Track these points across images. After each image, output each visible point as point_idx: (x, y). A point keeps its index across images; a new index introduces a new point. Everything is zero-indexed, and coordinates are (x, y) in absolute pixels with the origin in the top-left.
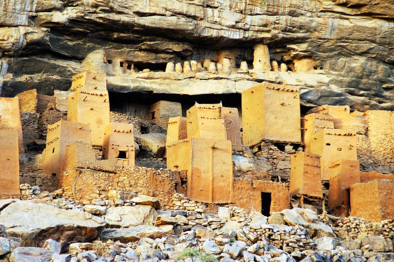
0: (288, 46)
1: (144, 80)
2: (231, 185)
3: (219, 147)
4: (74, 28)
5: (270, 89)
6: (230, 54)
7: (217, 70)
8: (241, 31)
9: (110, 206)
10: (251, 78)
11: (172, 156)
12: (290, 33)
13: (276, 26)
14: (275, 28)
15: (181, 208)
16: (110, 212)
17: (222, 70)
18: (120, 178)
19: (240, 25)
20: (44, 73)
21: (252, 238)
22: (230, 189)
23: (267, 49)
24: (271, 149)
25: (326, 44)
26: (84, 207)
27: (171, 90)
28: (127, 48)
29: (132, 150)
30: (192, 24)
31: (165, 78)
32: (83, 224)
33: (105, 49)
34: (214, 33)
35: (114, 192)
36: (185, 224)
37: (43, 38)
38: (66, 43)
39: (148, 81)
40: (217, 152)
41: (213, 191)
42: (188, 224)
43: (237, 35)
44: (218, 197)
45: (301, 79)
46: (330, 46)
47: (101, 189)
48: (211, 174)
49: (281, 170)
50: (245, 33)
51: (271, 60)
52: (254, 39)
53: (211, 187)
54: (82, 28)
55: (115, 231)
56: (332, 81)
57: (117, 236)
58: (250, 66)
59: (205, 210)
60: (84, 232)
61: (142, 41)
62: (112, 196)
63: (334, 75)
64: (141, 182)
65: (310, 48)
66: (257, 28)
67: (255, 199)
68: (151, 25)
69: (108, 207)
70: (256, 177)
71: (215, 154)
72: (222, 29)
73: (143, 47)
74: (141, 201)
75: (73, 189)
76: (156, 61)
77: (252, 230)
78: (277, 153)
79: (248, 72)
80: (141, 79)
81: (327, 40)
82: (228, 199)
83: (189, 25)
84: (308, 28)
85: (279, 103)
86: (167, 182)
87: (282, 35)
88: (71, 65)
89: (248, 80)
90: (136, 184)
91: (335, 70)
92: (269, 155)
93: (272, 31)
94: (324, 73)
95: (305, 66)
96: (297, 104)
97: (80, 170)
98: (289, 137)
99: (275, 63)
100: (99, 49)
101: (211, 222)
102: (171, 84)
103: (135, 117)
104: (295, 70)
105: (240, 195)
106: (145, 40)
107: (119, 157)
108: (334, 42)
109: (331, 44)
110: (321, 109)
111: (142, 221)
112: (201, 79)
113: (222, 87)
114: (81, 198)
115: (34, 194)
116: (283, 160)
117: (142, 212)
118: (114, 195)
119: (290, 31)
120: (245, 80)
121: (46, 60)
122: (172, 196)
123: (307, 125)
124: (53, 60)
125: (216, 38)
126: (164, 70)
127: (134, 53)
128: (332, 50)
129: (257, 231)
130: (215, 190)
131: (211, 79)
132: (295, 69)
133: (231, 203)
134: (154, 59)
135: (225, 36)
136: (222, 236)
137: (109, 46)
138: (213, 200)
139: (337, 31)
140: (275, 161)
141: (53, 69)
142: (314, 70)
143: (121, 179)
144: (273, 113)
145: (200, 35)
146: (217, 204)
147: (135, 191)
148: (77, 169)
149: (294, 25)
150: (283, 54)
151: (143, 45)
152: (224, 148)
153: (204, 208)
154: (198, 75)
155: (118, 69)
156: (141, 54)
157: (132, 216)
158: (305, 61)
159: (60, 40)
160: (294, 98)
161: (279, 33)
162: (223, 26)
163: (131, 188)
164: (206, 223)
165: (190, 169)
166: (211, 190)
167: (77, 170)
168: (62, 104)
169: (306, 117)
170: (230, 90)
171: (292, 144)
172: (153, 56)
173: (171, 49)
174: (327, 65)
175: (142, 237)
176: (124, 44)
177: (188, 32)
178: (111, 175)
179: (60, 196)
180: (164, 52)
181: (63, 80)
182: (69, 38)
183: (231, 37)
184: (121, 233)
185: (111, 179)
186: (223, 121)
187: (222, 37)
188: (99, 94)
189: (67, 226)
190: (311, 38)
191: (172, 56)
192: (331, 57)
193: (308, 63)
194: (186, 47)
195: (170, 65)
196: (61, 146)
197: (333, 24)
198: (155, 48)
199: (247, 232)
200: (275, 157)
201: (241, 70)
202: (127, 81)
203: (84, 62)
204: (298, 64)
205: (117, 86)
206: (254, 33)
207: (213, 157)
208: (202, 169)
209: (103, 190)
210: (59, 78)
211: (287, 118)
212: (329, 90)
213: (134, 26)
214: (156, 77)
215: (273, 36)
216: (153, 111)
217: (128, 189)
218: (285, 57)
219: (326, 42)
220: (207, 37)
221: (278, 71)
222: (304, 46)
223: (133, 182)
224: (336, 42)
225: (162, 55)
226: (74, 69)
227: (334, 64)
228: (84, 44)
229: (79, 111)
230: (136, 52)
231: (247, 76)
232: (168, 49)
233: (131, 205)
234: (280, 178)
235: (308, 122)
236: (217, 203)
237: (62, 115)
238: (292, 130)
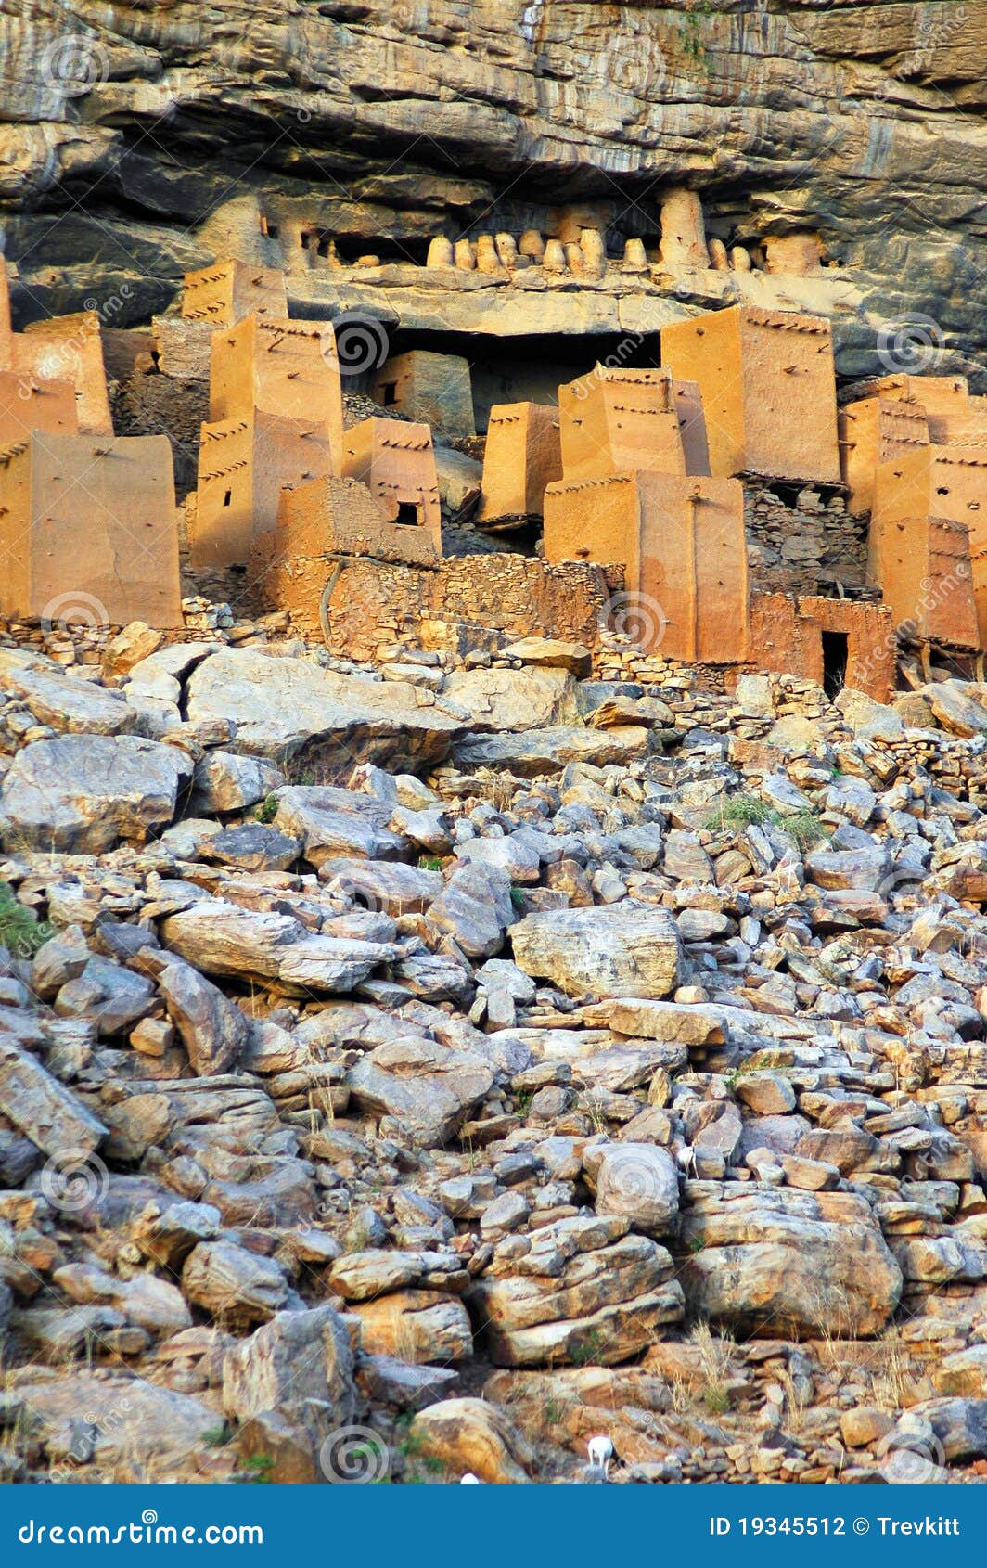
0: (756, 197)
1: (369, 287)
2: (744, 609)
3: (712, 499)
4: (187, 130)
5: (756, 324)
6: (592, 214)
7: (567, 263)
8: (635, 149)
9: (454, 669)
10: (657, 289)
11: (564, 521)
12: (765, 159)
13: (731, 136)
14: (725, 144)
15: (624, 675)
16: (455, 685)
17: (582, 262)
18: (451, 584)
19: (634, 131)
20: (99, 262)
21: (884, 769)
22: (743, 622)
23: (697, 204)
24: (763, 501)
25: (860, 194)
26: (383, 668)
27: (447, 319)
28: (321, 192)
29: (434, 502)
30: (508, 125)
31: (429, 285)
32: (415, 721)
33: (263, 195)
34: (564, 155)
35: (442, 625)
36: (666, 725)
37: (105, 157)
38: (158, 174)
39: (381, 290)
40: (704, 513)
41: (697, 626)
42: (672, 725)
43: (624, 162)
44: (709, 644)
45: (790, 295)
46: (868, 199)
47: (401, 616)
48: (691, 577)
49: (792, 562)
50: (644, 157)
51: (709, 236)
52: (668, 174)
53: (691, 615)
54: (209, 132)
55: (489, 740)
56: (869, 303)
57: (497, 757)
58: (654, 254)
59: (692, 684)
60: (416, 743)
61: (364, 174)
62: (434, 639)
63: (876, 283)
64: (512, 597)
65: (815, 204)
66: (678, 142)
67: (807, 652)
68: (399, 128)
69: (447, 671)
70: (769, 584)
71: (700, 518)
72: (585, 143)
73: (366, 191)
74: (540, 656)
75: (322, 615)
76: (397, 231)
77: (882, 746)
78: (780, 514)
79: (649, 271)
80: (360, 287)
81: (862, 181)
82: (736, 651)
83: (499, 130)
84: (813, 145)
85: (779, 366)
86: (581, 599)
87: (745, 164)
88: (171, 241)
89: (649, 293)
90: (497, 602)
91: (880, 271)
92: (756, 520)
93: (719, 150)
94: (849, 276)
95: (800, 256)
96: (824, 370)
97: (340, 560)
98: (809, 468)
99: (719, 247)
100: (245, 195)
101: (737, 719)
102: (446, 302)
103: (365, 400)
104: (770, 268)
105: (767, 639)
106: (374, 171)
107: (399, 520)
108: (880, 188)
109: (872, 193)
110: (887, 384)
111: (548, 713)
112: (526, 290)
113: (584, 313)
114: (346, 642)
115: (219, 628)
116: (798, 535)
117: (544, 688)
118: (440, 635)
119: (768, 153)
120: (643, 296)
121: (102, 224)
122: (593, 639)
123: (855, 432)
124: (121, 226)
125: (569, 168)
126: (423, 263)
127: (338, 207)
128: (874, 211)
129: (893, 747)
130: (702, 624)
131: (552, 289)
132: (771, 264)
133: (746, 663)
134: (393, 226)
135: (592, 163)
136: (806, 762)
137: (272, 184)
138: (697, 653)
139: (891, 155)
140: (775, 536)
141: (121, 251)
142: (820, 267)
143: (454, 587)
144: (766, 397)
145: (527, 158)
146: (707, 665)
147: (494, 624)
148: (334, 556)
149: (778, 135)
150: (736, 220)
151: (367, 185)
152: (723, 500)
153: (691, 677)
154: (518, 275)
155: (297, 254)
156: (360, 211)
157: (521, 699)
158: (798, 242)
159: (146, 166)
160: (820, 351)
161: (737, 158)
162: (589, 133)
163: (483, 616)
164: (725, 723)
165: (637, 563)
166: (691, 623)
167: (331, 560)
168: (176, 355)
169: (851, 408)
170: (606, 323)
171: (818, 488)
172: (389, 216)
173: (440, 199)
174: (858, 257)
175: (567, 760)
176: (313, 180)
177: (497, 149)
178: (425, 574)
179: (280, 633)
180: (422, 206)
181: (151, 283)
182: (167, 161)
183: (609, 167)
184: (506, 747)
185: (425, 586)
186: (673, 419)
187: (585, 167)
188: (310, 333)
189: (375, 725)
190: (819, 175)
191: (440, 219)
192: (869, 232)
193: (806, 248)
194: (482, 193)
195: (439, 247)
196: (255, 484)
197: (881, 133)
198: (399, 195)
199: (868, 751)
200: (775, 524)
201: (631, 264)
202: (325, 290)
203: (205, 234)
204: (775, 248)
205: (303, 304)
206: (667, 156)
207: (695, 526)
208: (669, 560)
209: (408, 621)
210: (140, 278)
211: (802, 411)
212: (864, 327)
213: (353, 129)
214: (404, 280)
215: (720, 166)
216: (389, 380)
217: (474, 617)
218: (740, 228)
219: (860, 187)
220: (543, 165)
221: (727, 269)
222: (799, 198)
223: (488, 599)
224: (888, 189)
225: (414, 216)
226: (180, 252)
227: (876, 253)
228: (208, 180)
229: (258, 380)
230: (344, 206)
231: (648, 285)
232: (432, 198)
233: (511, 666)
234: (841, 589)
235: (855, 425)
236: (707, 661)
237: (179, 390)
238: (817, 446)
